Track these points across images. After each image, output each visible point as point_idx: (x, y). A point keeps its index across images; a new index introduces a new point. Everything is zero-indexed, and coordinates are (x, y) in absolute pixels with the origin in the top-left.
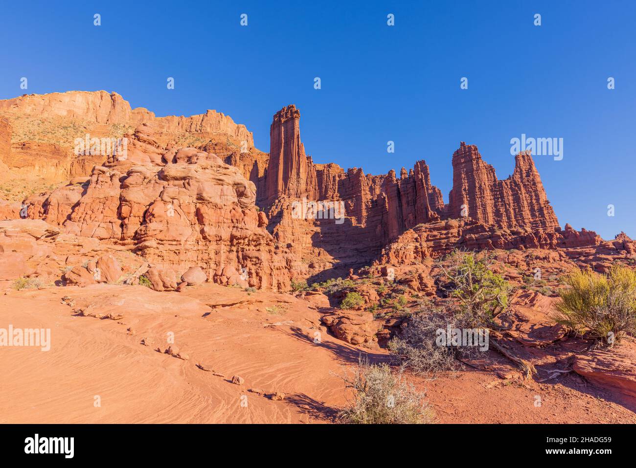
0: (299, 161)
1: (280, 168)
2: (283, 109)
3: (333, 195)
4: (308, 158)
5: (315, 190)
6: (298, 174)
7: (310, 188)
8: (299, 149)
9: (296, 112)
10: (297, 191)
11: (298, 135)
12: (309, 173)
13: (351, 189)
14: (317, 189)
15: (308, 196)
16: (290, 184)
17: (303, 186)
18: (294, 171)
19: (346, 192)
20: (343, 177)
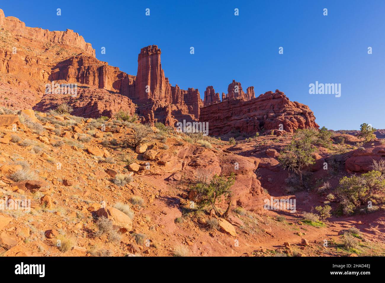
0: (161, 80)
1: (149, 82)
2: (150, 47)
3: (181, 102)
4: (166, 79)
5: (170, 97)
6: (161, 87)
7: (168, 96)
8: (161, 72)
9: (159, 50)
10: (160, 97)
11: (160, 64)
12: (167, 87)
13: (191, 99)
14: (171, 97)
15: (166, 100)
16: (156, 92)
17: (163, 95)
18: (158, 85)
19: (188, 101)
20: (186, 93)
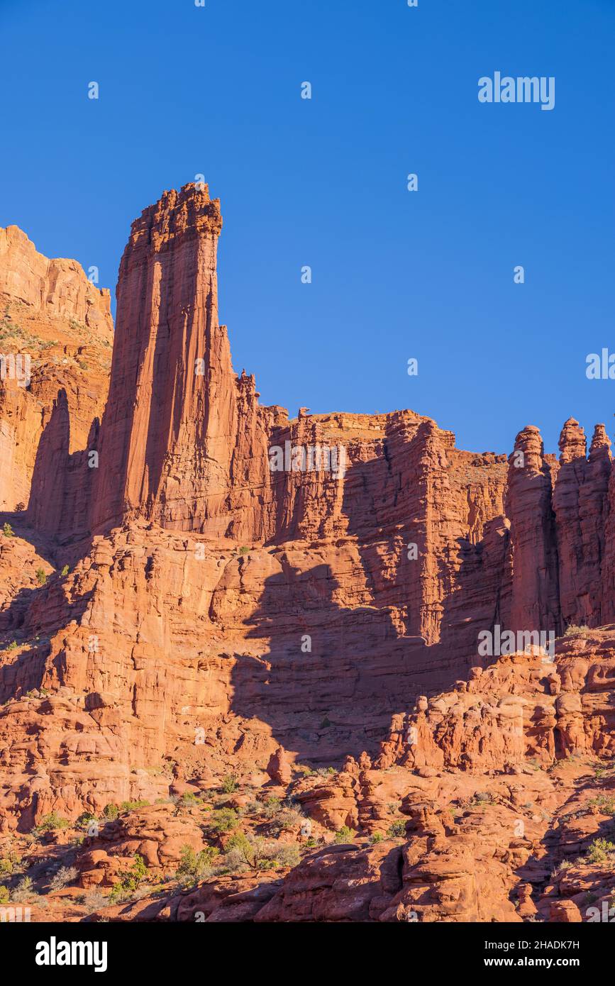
0: (207, 395)
1: (136, 419)
2: (165, 200)
3: (323, 522)
4: (242, 382)
5: (261, 502)
6: (201, 441)
7: (245, 495)
8: (208, 346)
9: (209, 211)
10: (195, 506)
11: (210, 297)
12: (243, 439)
13: (390, 501)
14: (267, 499)
15: (232, 524)
16: (170, 480)
17: (216, 489)
18: (187, 432)
19: (374, 511)
20: (367, 456)
